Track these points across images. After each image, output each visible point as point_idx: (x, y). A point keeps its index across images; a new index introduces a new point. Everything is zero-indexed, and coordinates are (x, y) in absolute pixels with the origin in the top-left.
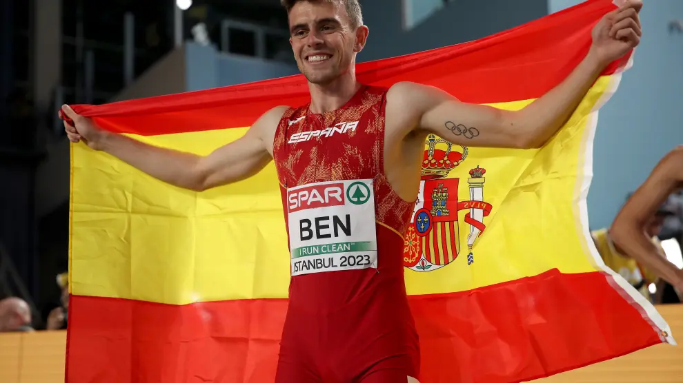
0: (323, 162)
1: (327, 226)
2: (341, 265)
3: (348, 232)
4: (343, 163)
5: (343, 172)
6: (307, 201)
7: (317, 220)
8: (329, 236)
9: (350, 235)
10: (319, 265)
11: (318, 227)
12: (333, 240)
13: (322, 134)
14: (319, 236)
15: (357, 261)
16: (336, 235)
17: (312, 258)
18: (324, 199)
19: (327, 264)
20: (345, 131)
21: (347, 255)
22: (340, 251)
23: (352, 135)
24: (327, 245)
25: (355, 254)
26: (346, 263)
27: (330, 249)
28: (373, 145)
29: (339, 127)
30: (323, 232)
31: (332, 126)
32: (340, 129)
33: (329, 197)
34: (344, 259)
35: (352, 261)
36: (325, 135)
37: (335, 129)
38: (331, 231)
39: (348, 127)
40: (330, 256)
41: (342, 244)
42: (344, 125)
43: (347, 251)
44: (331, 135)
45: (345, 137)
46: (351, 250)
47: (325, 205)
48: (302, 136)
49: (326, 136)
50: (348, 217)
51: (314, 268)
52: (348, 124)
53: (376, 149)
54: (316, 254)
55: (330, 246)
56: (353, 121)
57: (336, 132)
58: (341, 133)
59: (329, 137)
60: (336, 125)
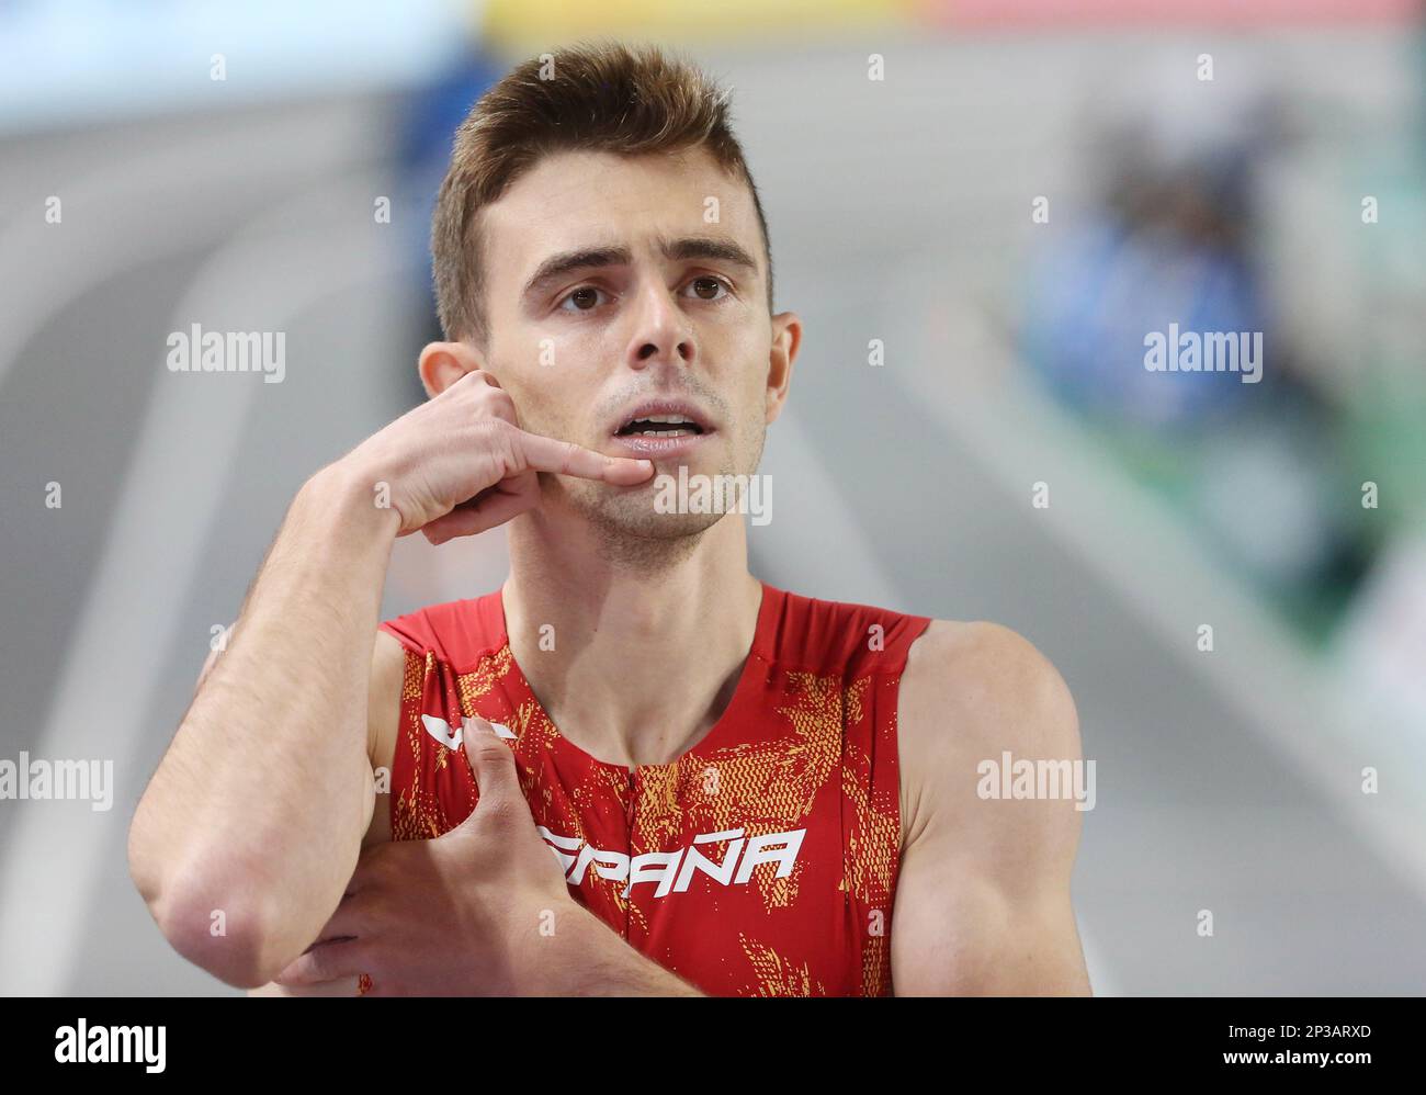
13: (639, 877)
20: (743, 877)
23: (781, 897)
29: (713, 852)
31: (682, 841)
32: (718, 862)
37: (695, 859)
39: (755, 857)
42: (735, 848)
44: (683, 886)
45: (747, 897)
49: (662, 892)
52: (757, 842)
56: (774, 823)
57: (698, 874)
58: (726, 882)
59: (673, 895)
60: (700, 839)
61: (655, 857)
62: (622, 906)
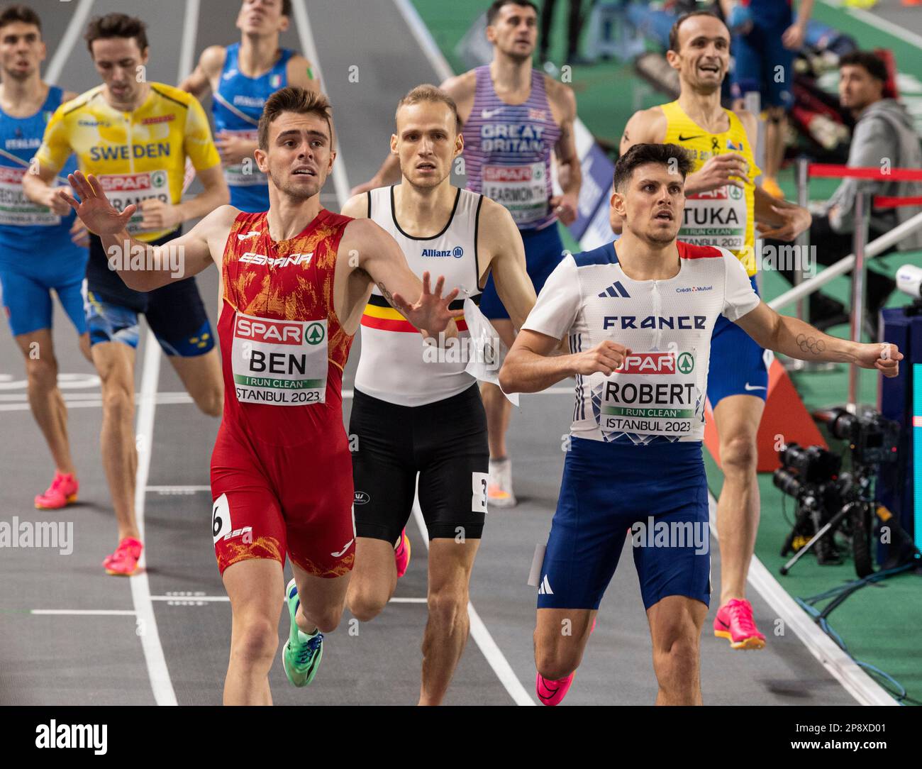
0: (277, 293)
1: (282, 363)
2: (293, 401)
3: (302, 370)
4: (297, 298)
5: (297, 307)
6: (264, 334)
7: (272, 355)
8: (283, 372)
9: (304, 373)
10: (270, 398)
11: (272, 363)
12: (287, 377)
13: (276, 263)
14: (272, 370)
15: (307, 397)
16: (291, 372)
17: (262, 390)
18: (282, 336)
19: (278, 398)
20: (299, 263)
21: (299, 391)
22: (293, 388)
23: (306, 267)
24: (279, 380)
25: (306, 391)
26: (298, 399)
27: (283, 384)
28: (324, 282)
29: (294, 258)
30: (276, 367)
31: (287, 256)
32: (294, 260)
33: (288, 336)
34: (296, 396)
35: (303, 397)
36: (279, 265)
37: (290, 259)
38: (286, 367)
39: (302, 259)
40: (283, 391)
41: (296, 382)
42: (298, 257)
43: (299, 388)
44: (286, 265)
45: (299, 267)
46: (304, 387)
47: (282, 342)
48: (256, 258)
50: (304, 357)
51: (264, 399)
52: (303, 256)
53: (326, 287)
54: (267, 386)
55: (283, 381)
56: (307, 252)
57: (290, 262)
58: (295, 264)
59: (283, 267)
60: (291, 256)
61: (281, 259)
62: (271, 269)
